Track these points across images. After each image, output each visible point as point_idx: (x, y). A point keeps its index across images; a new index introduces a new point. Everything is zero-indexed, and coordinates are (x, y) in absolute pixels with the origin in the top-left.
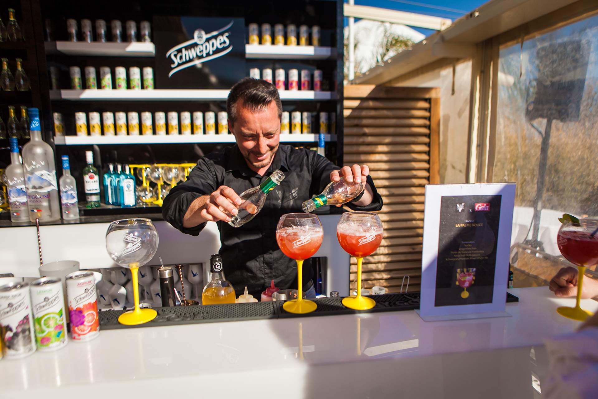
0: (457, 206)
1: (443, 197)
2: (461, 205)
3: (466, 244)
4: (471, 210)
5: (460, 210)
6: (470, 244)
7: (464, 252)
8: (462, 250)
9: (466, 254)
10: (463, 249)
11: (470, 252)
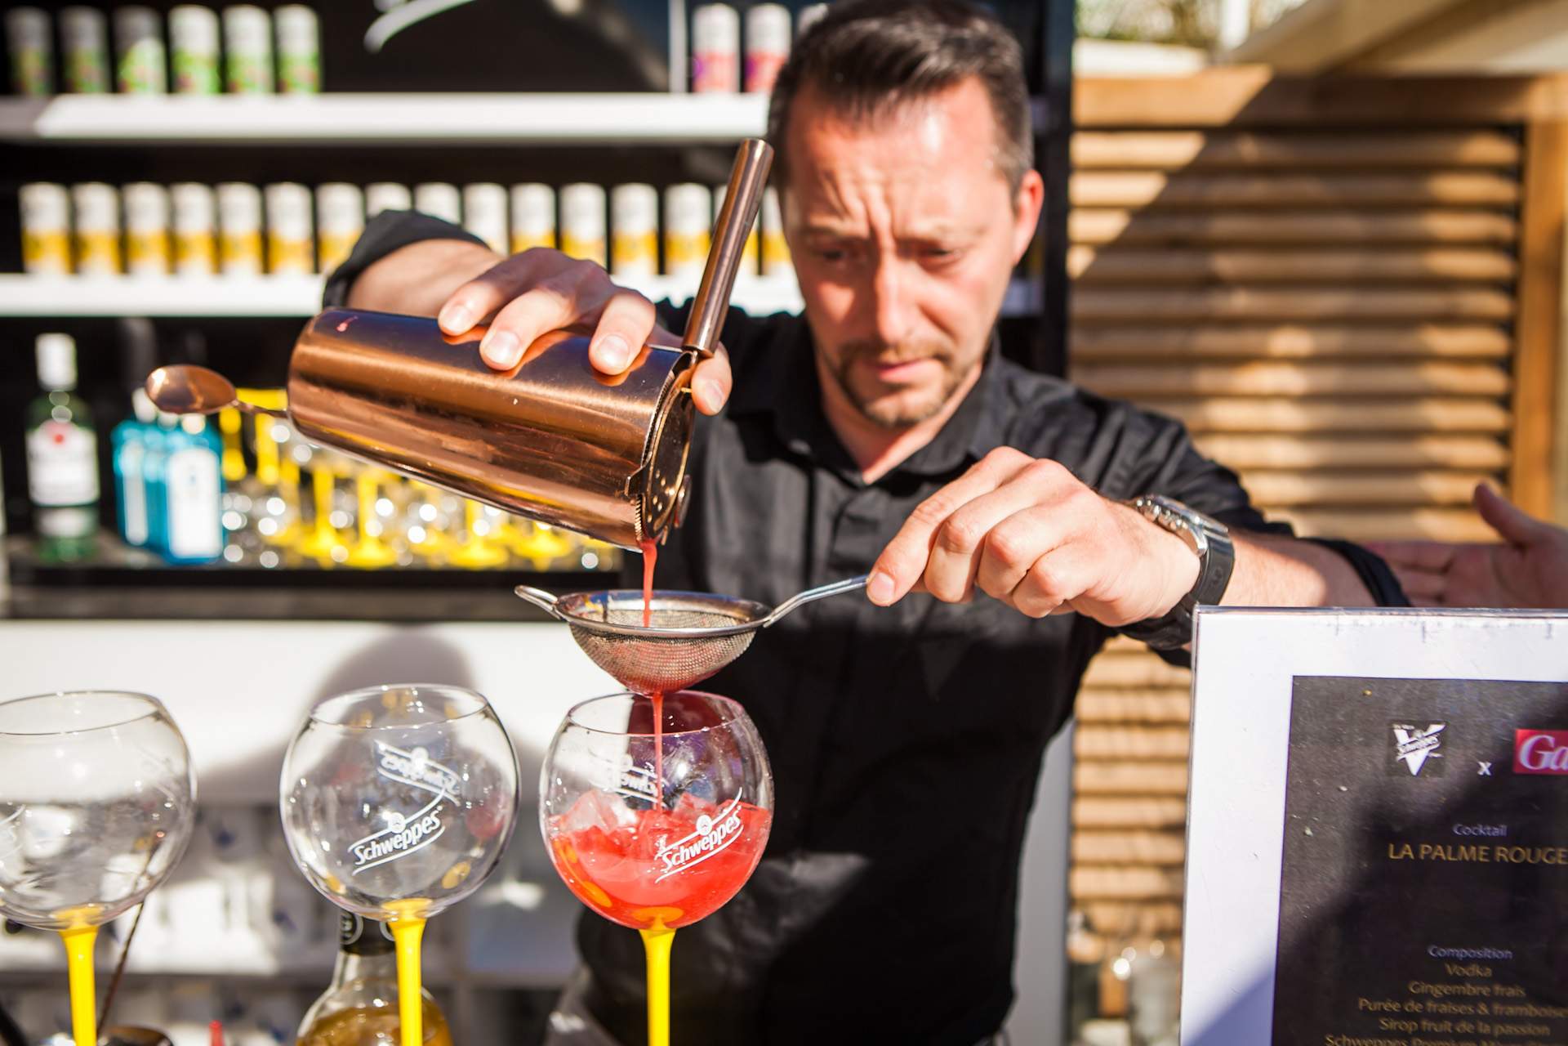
0: (1393, 741)
1: (1301, 685)
2: (1418, 734)
3: (1452, 960)
4: (1485, 768)
5: (1415, 762)
6: (1482, 962)
7: (1445, 1008)
8: (1428, 996)
9: (1456, 1018)
10: (1437, 990)
11: (1483, 1009)
